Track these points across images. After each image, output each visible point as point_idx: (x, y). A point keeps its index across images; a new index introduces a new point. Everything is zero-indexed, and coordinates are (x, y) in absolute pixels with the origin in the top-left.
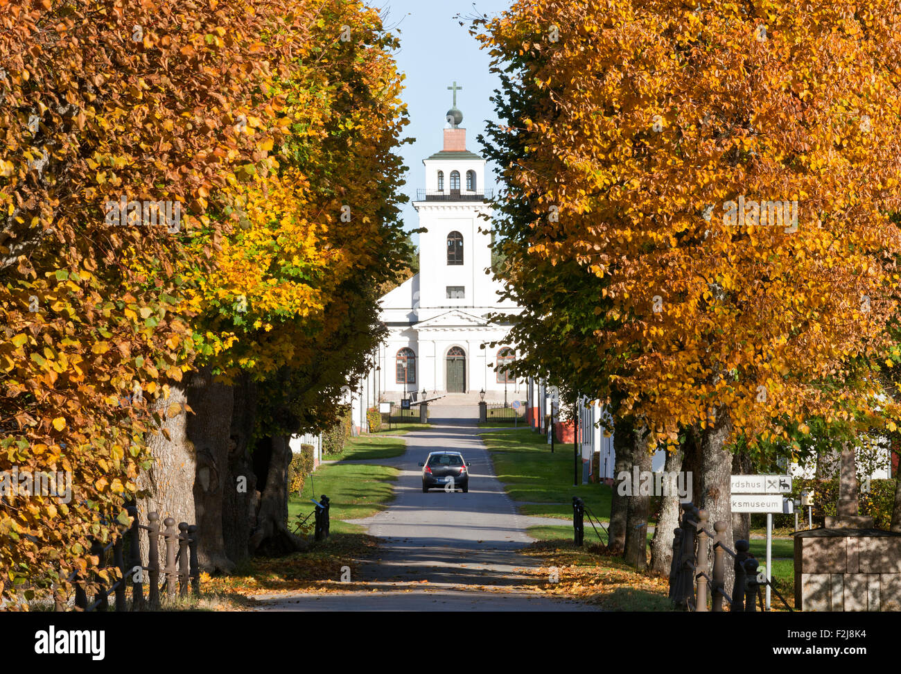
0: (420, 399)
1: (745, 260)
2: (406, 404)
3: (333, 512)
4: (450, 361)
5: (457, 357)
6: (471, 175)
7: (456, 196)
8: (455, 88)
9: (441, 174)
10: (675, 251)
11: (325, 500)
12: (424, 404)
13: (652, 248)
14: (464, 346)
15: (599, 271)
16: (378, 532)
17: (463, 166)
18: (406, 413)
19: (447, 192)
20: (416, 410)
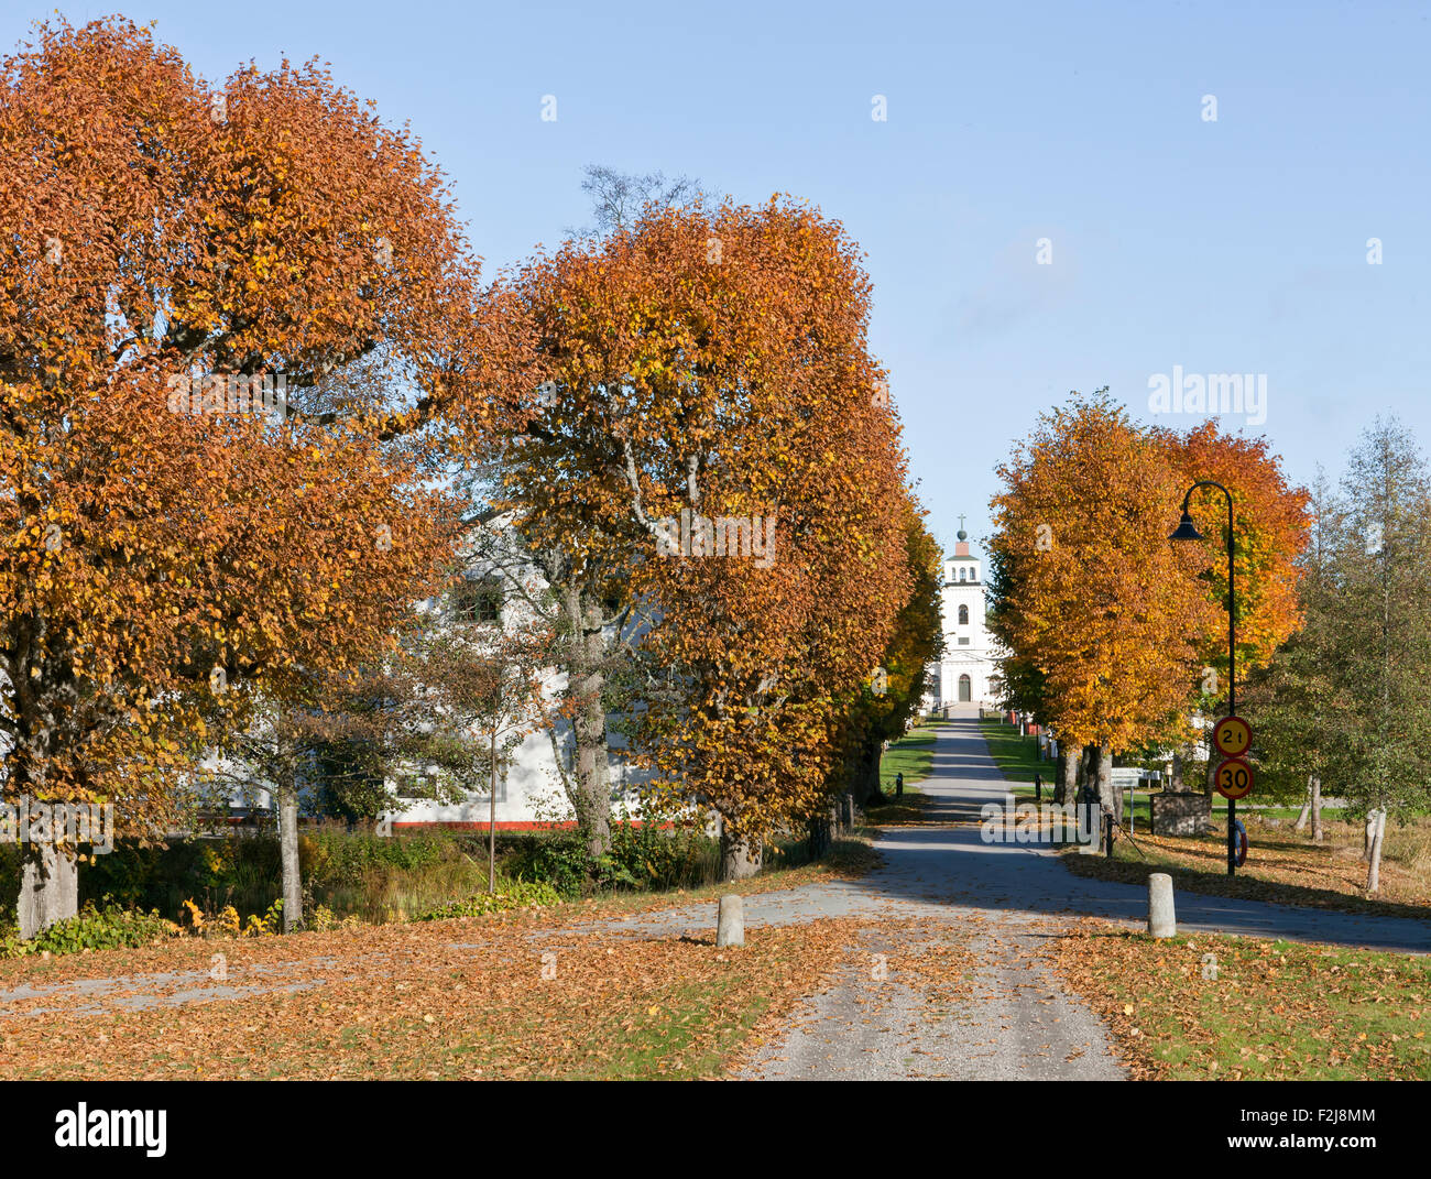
0: (943, 706)
1: (1115, 665)
2: (935, 710)
3: (904, 780)
4: (961, 683)
5: (965, 681)
6: (973, 570)
7: (963, 583)
8: (962, 518)
9: (954, 570)
10: (1081, 660)
11: (900, 776)
12: (946, 710)
13: (1069, 658)
14: (968, 673)
15: (1044, 671)
16: (928, 792)
17: (967, 565)
18: (935, 716)
19: (958, 581)
20: (941, 713)
